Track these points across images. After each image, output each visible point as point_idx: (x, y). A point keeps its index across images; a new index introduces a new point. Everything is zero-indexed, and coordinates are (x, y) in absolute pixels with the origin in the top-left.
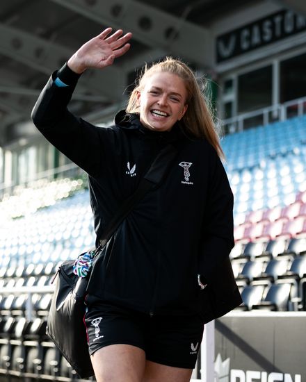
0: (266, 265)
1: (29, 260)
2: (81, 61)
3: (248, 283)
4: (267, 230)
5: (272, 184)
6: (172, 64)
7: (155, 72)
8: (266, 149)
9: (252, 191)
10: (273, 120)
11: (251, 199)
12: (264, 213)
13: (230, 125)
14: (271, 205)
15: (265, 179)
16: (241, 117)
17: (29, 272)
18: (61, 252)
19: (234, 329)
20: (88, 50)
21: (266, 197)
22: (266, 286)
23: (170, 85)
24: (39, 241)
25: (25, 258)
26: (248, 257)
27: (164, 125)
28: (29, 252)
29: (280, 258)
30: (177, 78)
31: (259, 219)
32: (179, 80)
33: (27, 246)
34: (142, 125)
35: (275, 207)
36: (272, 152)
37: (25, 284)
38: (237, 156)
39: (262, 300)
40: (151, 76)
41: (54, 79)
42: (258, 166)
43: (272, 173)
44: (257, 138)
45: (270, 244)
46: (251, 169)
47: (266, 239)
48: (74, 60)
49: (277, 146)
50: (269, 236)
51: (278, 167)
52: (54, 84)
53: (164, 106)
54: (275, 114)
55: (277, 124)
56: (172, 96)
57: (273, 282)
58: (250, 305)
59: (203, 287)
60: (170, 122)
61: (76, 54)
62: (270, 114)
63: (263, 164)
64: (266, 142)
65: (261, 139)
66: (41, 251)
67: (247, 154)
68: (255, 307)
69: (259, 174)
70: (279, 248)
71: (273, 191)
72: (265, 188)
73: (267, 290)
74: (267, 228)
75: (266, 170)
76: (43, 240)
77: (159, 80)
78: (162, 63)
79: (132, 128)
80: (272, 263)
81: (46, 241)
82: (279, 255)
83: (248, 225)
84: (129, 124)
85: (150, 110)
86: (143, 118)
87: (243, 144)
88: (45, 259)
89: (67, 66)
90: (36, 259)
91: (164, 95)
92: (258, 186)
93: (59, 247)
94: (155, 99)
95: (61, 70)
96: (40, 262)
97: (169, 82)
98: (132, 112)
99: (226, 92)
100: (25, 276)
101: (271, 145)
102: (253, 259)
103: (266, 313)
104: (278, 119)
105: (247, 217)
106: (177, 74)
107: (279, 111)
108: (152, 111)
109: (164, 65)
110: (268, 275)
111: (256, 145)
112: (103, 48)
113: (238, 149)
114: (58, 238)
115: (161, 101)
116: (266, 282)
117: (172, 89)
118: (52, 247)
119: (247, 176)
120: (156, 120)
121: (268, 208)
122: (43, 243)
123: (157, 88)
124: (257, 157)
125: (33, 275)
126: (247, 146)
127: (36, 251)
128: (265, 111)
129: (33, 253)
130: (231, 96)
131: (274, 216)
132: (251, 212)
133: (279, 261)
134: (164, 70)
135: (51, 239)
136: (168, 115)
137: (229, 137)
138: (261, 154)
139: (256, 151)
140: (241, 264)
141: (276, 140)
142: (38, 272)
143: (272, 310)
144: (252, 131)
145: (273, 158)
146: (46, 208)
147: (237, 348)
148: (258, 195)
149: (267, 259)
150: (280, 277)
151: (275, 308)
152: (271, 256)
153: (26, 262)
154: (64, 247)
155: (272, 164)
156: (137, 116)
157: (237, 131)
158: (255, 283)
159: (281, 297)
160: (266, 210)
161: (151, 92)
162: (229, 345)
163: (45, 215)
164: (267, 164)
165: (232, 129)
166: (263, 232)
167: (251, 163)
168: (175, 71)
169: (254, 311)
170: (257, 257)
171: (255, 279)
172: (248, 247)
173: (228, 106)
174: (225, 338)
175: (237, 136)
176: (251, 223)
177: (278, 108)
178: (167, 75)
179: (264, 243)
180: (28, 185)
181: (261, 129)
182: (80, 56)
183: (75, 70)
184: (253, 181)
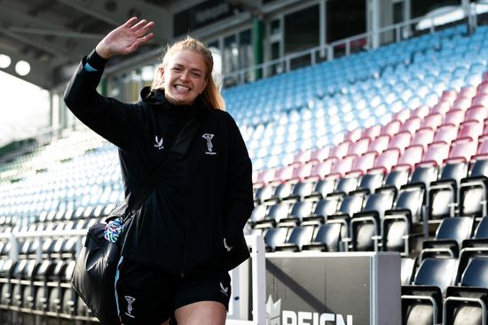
0: (315, 205)
1: (77, 203)
2: (108, 47)
3: (298, 223)
4: (316, 171)
5: (320, 123)
6: (192, 42)
7: (177, 50)
8: (314, 89)
9: (300, 131)
10: (320, 60)
11: (300, 139)
12: (312, 153)
13: (278, 64)
14: (320, 145)
15: (314, 118)
16: (288, 58)
17: (78, 214)
18: (111, 194)
19: (286, 270)
20: (114, 38)
21: (314, 137)
22: (316, 226)
23: (191, 62)
24: (88, 184)
25: (74, 201)
26: (298, 198)
27: (187, 98)
28: (78, 194)
29: (329, 198)
30: (197, 55)
31: (308, 159)
32: (199, 57)
33: (76, 189)
34: (166, 101)
35: (324, 147)
36: (320, 92)
37: (74, 227)
38: (285, 96)
39: (312, 241)
40: (173, 54)
41: (84, 64)
42: (307, 106)
43: (320, 113)
44: (304, 78)
45: (320, 184)
46: (299, 110)
47: (316, 180)
48: (101, 46)
49: (325, 86)
50: (318, 176)
51: (326, 107)
52: (84, 69)
53: (186, 82)
54: (322, 54)
55: (324, 64)
56: (193, 72)
57: (323, 222)
58: (301, 246)
59: (229, 249)
60: (193, 95)
61: (103, 41)
62: (318, 53)
63: (311, 104)
64: (314, 82)
65: (308, 80)
66: (89, 194)
67: (294, 94)
68: (306, 248)
69: (307, 114)
70: (328, 188)
71: (321, 130)
72: (314, 128)
73: (317, 230)
74: (316, 168)
75: (315, 109)
76: (91, 183)
77: (181, 58)
78: (183, 42)
79: (158, 103)
80: (322, 203)
81: (95, 183)
82: (329, 195)
83: (296, 166)
84: (155, 100)
85: (173, 85)
86: (167, 92)
87: (290, 85)
88: (94, 201)
89: (95, 52)
90: (85, 201)
91: (186, 71)
92: (307, 126)
93: (108, 189)
94: (177, 75)
95: (89, 56)
96: (89, 205)
97: (190, 60)
98: (156, 88)
99: (272, 33)
100: (73, 219)
101: (318, 85)
102: (302, 199)
103: (316, 253)
104: (325, 59)
105: (297, 157)
106: (197, 51)
107: (326, 50)
108: (175, 86)
109: (185, 44)
110: (318, 215)
111: (304, 85)
112: (128, 36)
113: (286, 89)
114: (107, 180)
115: (183, 77)
116: (316, 222)
117: (193, 65)
118: (101, 189)
119: (295, 116)
120: (179, 93)
121: (316, 147)
122: (91, 186)
123: (180, 65)
124: (304, 97)
125: (82, 217)
126: (295, 87)
127: (85, 193)
128: (313, 51)
129: (82, 195)
130: (278, 37)
131: (323, 155)
132: (300, 152)
133: (329, 201)
134: (185, 48)
135: (99, 181)
136: (190, 89)
137: (276, 77)
138: (309, 94)
139: (304, 91)
140: (291, 204)
141: (324, 80)
142: (87, 214)
143: (323, 251)
144: (300, 71)
145: (321, 98)
146: (94, 150)
147: (288, 289)
148: (307, 135)
149: (316, 199)
150: (330, 218)
151: (325, 249)
152: (320, 196)
153: (74, 206)
154: (113, 189)
155: (320, 104)
156: (161, 91)
157: (284, 71)
158: (305, 223)
159: (331, 237)
160: (314, 150)
161: (174, 69)
162: (281, 285)
163: (93, 157)
164: (315, 104)
165: (279, 70)
166: (312, 172)
167: (299, 103)
168: (195, 48)
169: (304, 251)
170: (306, 197)
171: (305, 219)
172: (298, 187)
173: (275, 46)
174: (276, 279)
175: (284, 75)
176: (300, 163)
177: (325, 48)
178: (188, 53)
179: (314, 183)
180: (76, 127)
181: (308, 69)
182: (107, 43)
183: (102, 55)
184: (302, 120)
